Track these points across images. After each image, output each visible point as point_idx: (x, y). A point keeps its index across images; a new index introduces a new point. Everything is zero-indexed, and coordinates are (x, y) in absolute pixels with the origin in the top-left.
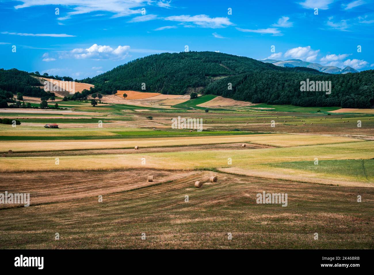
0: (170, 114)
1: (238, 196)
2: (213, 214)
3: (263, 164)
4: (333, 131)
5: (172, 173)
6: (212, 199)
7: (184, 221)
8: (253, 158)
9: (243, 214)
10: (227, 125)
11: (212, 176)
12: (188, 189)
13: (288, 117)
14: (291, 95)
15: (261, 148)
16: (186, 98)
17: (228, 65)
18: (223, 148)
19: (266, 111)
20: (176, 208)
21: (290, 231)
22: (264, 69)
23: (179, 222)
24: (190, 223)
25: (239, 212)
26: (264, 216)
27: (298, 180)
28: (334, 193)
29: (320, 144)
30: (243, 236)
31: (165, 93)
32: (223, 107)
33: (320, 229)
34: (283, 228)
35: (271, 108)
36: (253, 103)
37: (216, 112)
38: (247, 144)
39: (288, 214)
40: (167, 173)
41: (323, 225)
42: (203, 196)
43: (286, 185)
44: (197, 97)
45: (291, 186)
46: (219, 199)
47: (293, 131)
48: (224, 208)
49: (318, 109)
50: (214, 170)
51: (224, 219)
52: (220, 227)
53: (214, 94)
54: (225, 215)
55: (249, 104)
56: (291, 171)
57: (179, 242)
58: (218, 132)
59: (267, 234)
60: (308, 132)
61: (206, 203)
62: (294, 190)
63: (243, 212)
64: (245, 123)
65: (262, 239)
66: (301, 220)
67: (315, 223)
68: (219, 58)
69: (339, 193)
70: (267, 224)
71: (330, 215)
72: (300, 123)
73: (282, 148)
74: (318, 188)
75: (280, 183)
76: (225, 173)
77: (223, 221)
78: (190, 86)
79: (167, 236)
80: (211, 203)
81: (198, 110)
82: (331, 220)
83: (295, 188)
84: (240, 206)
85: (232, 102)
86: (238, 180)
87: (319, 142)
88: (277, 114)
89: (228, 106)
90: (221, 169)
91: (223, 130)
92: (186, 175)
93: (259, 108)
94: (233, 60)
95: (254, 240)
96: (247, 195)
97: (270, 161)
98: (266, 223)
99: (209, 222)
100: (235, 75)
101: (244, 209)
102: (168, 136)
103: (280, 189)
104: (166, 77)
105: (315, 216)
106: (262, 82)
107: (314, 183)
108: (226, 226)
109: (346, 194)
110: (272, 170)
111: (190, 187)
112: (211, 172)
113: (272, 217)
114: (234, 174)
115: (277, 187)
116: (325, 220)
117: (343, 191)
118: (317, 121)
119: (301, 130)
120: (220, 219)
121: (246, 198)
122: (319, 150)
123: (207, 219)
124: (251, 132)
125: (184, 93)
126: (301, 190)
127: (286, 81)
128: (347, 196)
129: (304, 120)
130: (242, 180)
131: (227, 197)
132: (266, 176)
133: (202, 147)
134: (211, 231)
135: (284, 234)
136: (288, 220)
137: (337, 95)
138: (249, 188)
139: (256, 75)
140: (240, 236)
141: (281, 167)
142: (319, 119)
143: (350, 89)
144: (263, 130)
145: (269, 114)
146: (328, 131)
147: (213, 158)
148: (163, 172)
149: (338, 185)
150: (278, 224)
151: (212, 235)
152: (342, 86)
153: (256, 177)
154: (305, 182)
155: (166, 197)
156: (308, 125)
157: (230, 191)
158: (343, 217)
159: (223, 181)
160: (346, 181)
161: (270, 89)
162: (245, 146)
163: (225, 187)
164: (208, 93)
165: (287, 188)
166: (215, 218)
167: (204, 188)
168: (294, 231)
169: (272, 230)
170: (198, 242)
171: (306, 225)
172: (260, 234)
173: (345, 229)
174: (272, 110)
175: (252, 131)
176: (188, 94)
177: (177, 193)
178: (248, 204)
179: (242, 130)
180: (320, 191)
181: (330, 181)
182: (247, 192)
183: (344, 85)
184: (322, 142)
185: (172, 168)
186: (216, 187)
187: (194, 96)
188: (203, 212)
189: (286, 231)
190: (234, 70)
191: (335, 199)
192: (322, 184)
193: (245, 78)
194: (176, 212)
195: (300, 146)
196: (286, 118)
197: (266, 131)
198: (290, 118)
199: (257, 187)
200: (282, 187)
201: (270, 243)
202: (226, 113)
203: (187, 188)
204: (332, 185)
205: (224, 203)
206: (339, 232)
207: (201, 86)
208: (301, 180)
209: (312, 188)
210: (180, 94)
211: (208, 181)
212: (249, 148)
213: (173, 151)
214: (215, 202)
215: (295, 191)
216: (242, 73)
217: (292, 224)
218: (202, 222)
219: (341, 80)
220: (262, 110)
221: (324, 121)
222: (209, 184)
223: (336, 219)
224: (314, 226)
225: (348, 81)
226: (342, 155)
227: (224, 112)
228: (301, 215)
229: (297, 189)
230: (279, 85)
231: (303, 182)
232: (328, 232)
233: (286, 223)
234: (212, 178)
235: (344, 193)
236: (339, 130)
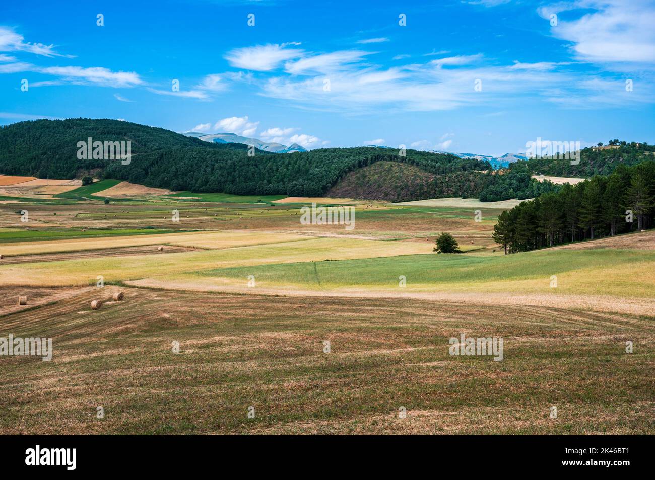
0: (52, 207)
1: (154, 318)
2: (118, 345)
3: (187, 273)
4: (278, 226)
5: (56, 291)
6: (116, 324)
7: (75, 358)
8: (173, 264)
9: (160, 341)
10: (137, 221)
11: (116, 292)
12: (80, 313)
13: (220, 209)
14: (223, 180)
15: (185, 251)
16: (77, 183)
17: (137, 139)
18: (131, 253)
19: (191, 201)
20: (63, 341)
21: (223, 360)
22: (186, 145)
23: (67, 359)
24: (84, 360)
25: (155, 339)
26: (189, 342)
27: (234, 291)
28: (280, 306)
29: (261, 244)
30: (160, 371)
31: (43, 176)
32: (131, 196)
33: (262, 354)
34: (214, 357)
35: (196, 198)
36: (172, 190)
37: (120, 203)
38: (164, 247)
39: (220, 337)
40: (48, 291)
41: (265, 348)
42: (104, 320)
43: (218, 299)
44: (92, 183)
45: (226, 300)
46: (126, 324)
47: (226, 227)
48: (134, 336)
49: (259, 198)
50: (119, 283)
51: (133, 350)
52: (128, 362)
53: (116, 178)
54: (135, 344)
55: (166, 192)
56: (225, 280)
57: (66, 388)
58: (124, 230)
59: (193, 365)
60: (246, 228)
61: (107, 331)
62: (230, 305)
63: (161, 338)
64: (161, 218)
65: (185, 373)
66: (238, 343)
67: (256, 346)
68: (123, 129)
69: (286, 305)
70: (193, 353)
71: (275, 334)
72: (236, 216)
73: (212, 251)
74: (259, 301)
75: (209, 296)
76: (134, 287)
77: (133, 354)
78: (81, 167)
79: (48, 381)
80: (115, 329)
81: (95, 201)
82: (276, 341)
83: (231, 303)
84: (157, 331)
85: (144, 189)
86: (154, 296)
87: (260, 242)
88: (205, 205)
89: (138, 195)
90: (128, 283)
91: (130, 227)
92: (78, 293)
93: (181, 198)
94: (143, 132)
95: (174, 375)
96: (166, 315)
97: (196, 268)
98: (191, 351)
99: (111, 356)
100: (146, 152)
101: (162, 334)
102: (50, 239)
103: (211, 305)
104: (45, 153)
105: (256, 337)
106: (185, 163)
107: (255, 295)
108: (136, 360)
109: (295, 306)
110: (200, 280)
111: (83, 310)
112: (114, 287)
113: (200, 342)
114: (147, 288)
115: (207, 303)
116: (269, 342)
117: (291, 303)
118: (257, 214)
119: (238, 227)
120: (127, 351)
121: (165, 320)
122: (261, 251)
123: (109, 352)
124: (171, 230)
125: (72, 178)
126: (238, 305)
127: (217, 161)
128: (296, 310)
129: (240, 212)
130: (159, 296)
131: (137, 321)
132: (191, 289)
133: (101, 252)
134: (114, 369)
135: (215, 365)
136: (220, 345)
137: (282, 180)
138: (168, 306)
139: (176, 153)
140: (155, 372)
141: (212, 275)
142: (260, 212)
143: (297, 172)
144: (185, 228)
145: (194, 206)
146: (271, 227)
147: (117, 267)
148: (42, 290)
149: (285, 296)
150: (207, 351)
151: (116, 374)
152: (288, 169)
153: (178, 291)
154: (243, 294)
155: (47, 325)
156: (247, 219)
157: (142, 311)
158: (291, 336)
159: (132, 298)
160: (294, 290)
161: (195, 172)
162: (162, 249)
163: (135, 306)
164: (109, 176)
165: (220, 303)
166: (121, 350)
167: (104, 310)
168: (229, 360)
169: (199, 360)
170: (95, 385)
171: (244, 350)
172: (184, 367)
173: (294, 350)
174: (198, 200)
175: (172, 228)
176: (78, 178)
177: (63, 319)
178: (168, 328)
179: (158, 227)
180: (262, 305)
181: (275, 291)
182: (165, 311)
183: (290, 167)
184: (265, 241)
185: (57, 284)
186: (122, 307)
187: (87, 182)
188: (104, 343)
189: (217, 360)
190: (145, 145)
191: (280, 314)
192: (265, 296)
193: (161, 157)
194: (64, 346)
195: (236, 247)
196: (217, 211)
197: (191, 228)
198: (222, 211)
199: (180, 304)
200: (213, 303)
201: (196, 378)
202: (135, 205)
203: (79, 311)
204: (277, 296)
205: (133, 329)
206: (286, 356)
207: (98, 167)
208: (238, 292)
209: (252, 301)
210: (66, 179)
211: (110, 299)
212: (168, 252)
213: (58, 260)
214: (122, 327)
215: (231, 307)
216: (157, 149)
217: (225, 350)
218: (102, 357)
219: (287, 161)
220: (185, 200)
221: (267, 214)
222: (111, 303)
223: (282, 339)
224: (254, 351)
225: (295, 163)
226: (289, 257)
227: (131, 203)
228: (238, 338)
229: (233, 303)
230: (207, 166)
231: (240, 295)
232: (272, 356)
233: (218, 349)
234: (116, 295)
235: (292, 306)
236: (286, 225)
